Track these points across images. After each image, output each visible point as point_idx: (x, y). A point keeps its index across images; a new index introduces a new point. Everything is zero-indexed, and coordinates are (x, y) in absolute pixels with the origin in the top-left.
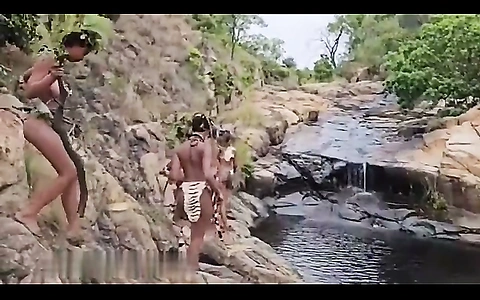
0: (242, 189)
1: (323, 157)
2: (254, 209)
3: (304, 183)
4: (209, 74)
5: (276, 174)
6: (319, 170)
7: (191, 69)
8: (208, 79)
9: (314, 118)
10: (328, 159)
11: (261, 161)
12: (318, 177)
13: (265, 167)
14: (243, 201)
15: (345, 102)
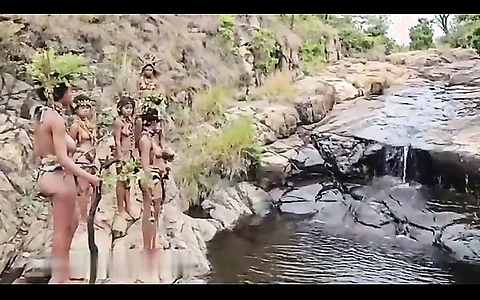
0: (239, 178)
1: (356, 138)
2: (250, 205)
3: (326, 173)
4: (246, 44)
5: (291, 161)
6: (347, 155)
7: (222, 40)
8: (243, 50)
9: (378, 90)
10: (361, 140)
11: (278, 144)
12: (344, 164)
13: (280, 152)
14: (240, 193)
15: (433, 71)
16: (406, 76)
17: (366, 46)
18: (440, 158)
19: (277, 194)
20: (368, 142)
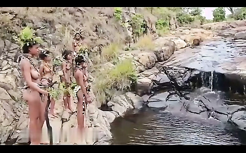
0: (126, 90)
1: (186, 68)
2: (132, 103)
3: (170, 86)
4: (128, 22)
5: (153, 80)
6: (181, 77)
7: (116, 19)
8: (127, 25)
9: (197, 43)
10: (189, 69)
11: (146, 72)
12: (180, 82)
13: (147, 76)
14: (127, 98)
15: (226, 33)
16: (212, 35)
17: (190, 20)
18: (230, 77)
19: (146, 98)
20: (192, 70)
